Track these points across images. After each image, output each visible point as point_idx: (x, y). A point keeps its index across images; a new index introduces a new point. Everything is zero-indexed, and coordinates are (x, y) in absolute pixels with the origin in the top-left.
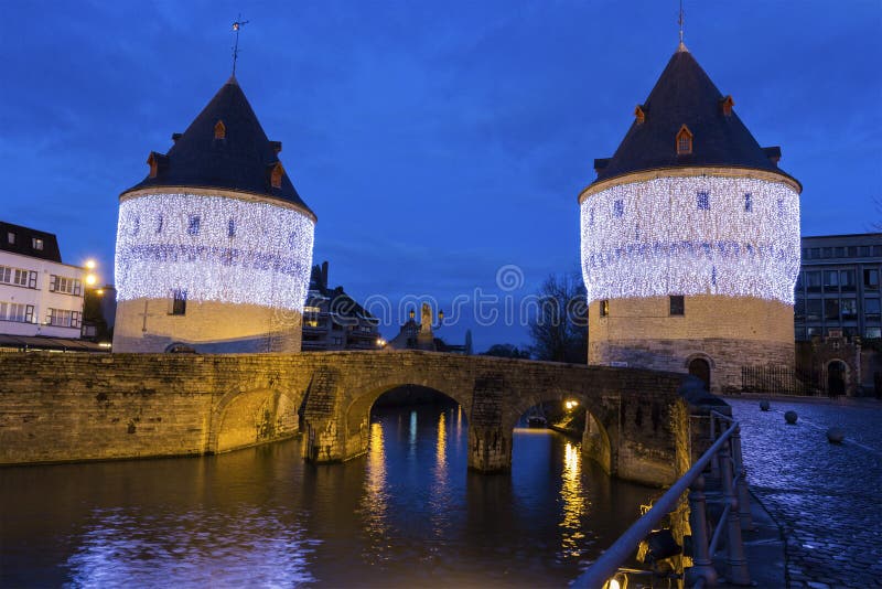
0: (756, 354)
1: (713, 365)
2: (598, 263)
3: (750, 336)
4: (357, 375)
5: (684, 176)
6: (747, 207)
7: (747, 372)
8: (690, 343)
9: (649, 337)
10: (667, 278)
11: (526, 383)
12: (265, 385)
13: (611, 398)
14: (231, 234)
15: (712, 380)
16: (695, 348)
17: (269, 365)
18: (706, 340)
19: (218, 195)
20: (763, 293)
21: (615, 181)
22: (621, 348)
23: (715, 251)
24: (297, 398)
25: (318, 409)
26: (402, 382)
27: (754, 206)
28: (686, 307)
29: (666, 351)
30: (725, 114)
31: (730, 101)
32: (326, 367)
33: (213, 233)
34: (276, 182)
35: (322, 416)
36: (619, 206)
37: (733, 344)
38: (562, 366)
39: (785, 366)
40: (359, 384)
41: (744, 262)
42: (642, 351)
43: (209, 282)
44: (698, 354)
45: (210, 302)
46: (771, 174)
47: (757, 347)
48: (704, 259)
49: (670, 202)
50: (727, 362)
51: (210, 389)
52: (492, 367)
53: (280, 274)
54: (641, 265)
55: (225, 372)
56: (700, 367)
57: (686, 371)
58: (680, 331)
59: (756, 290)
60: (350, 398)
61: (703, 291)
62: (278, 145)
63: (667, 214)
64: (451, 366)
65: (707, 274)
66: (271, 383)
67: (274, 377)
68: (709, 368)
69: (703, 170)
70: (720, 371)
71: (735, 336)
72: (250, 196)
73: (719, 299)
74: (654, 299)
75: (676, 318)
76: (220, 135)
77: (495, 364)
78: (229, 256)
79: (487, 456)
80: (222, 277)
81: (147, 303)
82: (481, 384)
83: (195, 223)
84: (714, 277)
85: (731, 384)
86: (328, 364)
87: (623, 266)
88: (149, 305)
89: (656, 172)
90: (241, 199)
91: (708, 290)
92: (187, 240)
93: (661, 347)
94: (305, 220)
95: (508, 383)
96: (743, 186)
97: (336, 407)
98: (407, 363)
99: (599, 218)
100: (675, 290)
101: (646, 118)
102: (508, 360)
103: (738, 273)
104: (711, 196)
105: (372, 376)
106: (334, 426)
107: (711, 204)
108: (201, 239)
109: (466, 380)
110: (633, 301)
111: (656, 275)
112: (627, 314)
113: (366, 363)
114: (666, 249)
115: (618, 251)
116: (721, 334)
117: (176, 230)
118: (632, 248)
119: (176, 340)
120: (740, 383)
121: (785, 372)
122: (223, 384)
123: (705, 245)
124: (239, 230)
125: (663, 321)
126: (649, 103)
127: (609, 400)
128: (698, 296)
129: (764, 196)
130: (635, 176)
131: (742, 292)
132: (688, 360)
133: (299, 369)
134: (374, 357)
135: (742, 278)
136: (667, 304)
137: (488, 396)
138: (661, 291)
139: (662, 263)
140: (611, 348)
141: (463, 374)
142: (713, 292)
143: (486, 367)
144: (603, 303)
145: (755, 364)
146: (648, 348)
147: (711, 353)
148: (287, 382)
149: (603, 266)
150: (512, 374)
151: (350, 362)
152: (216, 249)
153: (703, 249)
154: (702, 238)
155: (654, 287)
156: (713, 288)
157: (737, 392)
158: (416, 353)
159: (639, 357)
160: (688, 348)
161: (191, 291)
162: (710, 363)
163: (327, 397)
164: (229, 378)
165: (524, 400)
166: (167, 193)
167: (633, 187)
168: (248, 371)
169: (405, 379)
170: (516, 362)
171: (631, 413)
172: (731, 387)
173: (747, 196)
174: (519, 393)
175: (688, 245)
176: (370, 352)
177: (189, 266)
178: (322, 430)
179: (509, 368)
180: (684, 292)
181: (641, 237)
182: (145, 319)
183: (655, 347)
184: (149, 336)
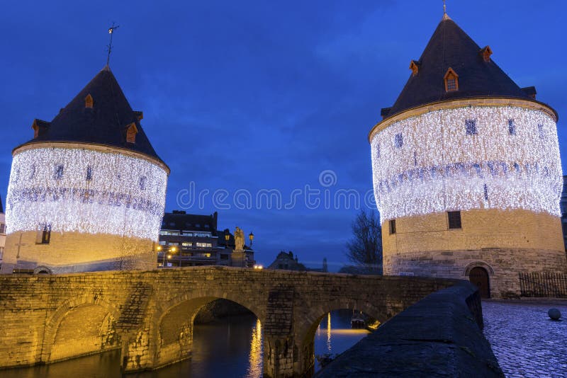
0: (532, 261)
1: (492, 272)
2: (385, 189)
3: (524, 245)
4: (167, 289)
5: (453, 108)
6: (511, 131)
7: (524, 278)
8: (469, 253)
9: (431, 250)
10: (444, 196)
11: (315, 293)
12: (90, 301)
14: (89, 177)
15: (492, 285)
16: (473, 257)
17: (94, 283)
18: (483, 250)
19: (78, 148)
20: (532, 206)
21: (395, 119)
22: (407, 260)
23: (485, 170)
24: (116, 312)
25: (127, 322)
27: (517, 129)
28: (463, 221)
29: (447, 262)
30: (485, 60)
31: (488, 50)
32: (141, 283)
33: (74, 176)
34: (131, 138)
35: (131, 328)
36: (399, 139)
37: (509, 253)
38: (348, 277)
39: (559, 272)
40: (168, 298)
41: (513, 179)
42: (425, 262)
43: (69, 217)
44: (477, 263)
45: (70, 233)
46: (530, 102)
47: (532, 254)
48: (476, 178)
49: (442, 131)
50: (504, 269)
51: (44, 305)
52: (285, 279)
53: (131, 209)
54: (420, 188)
55: (58, 289)
56: (479, 275)
57: (468, 278)
58: (459, 243)
59: (525, 204)
60: (160, 310)
61: (478, 207)
62: (140, 114)
63: (440, 141)
64: (248, 279)
65: (479, 190)
66: (95, 298)
67: (98, 293)
68: (488, 275)
69: (469, 101)
70: (499, 278)
71: (510, 245)
72: (105, 148)
73: (493, 212)
74: (433, 216)
75: (455, 231)
76: (90, 105)
77: (286, 277)
78: (87, 195)
79: (278, 364)
80: (80, 212)
81: (21, 235)
82: (274, 296)
83: (60, 169)
84: (486, 194)
85: (510, 289)
86: (143, 281)
87: (406, 188)
88: (23, 237)
89: (428, 107)
90: (98, 151)
91: (482, 205)
92: (53, 184)
93: (442, 258)
94: (155, 168)
95: (298, 294)
96: (505, 113)
97: (146, 319)
98: (209, 278)
99: (384, 151)
100: (452, 206)
101: (419, 70)
102: (298, 272)
103: (508, 188)
104: (477, 124)
105: (179, 291)
106: (144, 337)
107: (478, 130)
108: (64, 182)
109: (260, 292)
110: (416, 219)
111: (434, 195)
112: (412, 230)
113: (174, 278)
114: (441, 171)
115: (401, 176)
116: (497, 244)
117: (45, 176)
118: (412, 172)
119: (41, 265)
120: (519, 289)
122: (56, 300)
123: (476, 165)
124: (95, 174)
125: (443, 234)
126: (421, 60)
128: (473, 211)
129: (526, 121)
130: (411, 112)
131: (513, 205)
132: (468, 269)
133: (119, 286)
134: (181, 273)
135: (511, 193)
136: (445, 220)
137: (279, 306)
138: (440, 207)
139: (438, 183)
140: (400, 260)
141: (258, 287)
142: (486, 207)
143: (279, 279)
144: (392, 223)
145: (531, 270)
146: (431, 259)
147: (489, 261)
148: (109, 297)
149: (389, 190)
150: (301, 285)
151: (161, 278)
152: (75, 191)
153: (474, 169)
154: (472, 160)
155: (433, 205)
156: (486, 203)
157: (517, 297)
158: (217, 268)
159: (424, 267)
160: (467, 257)
161: (55, 224)
162: (489, 271)
163: (137, 310)
164: (61, 295)
165: (313, 310)
167: (410, 122)
168: (78, 289)
169: (207, 292)
170: (306, 275)
172: (510, 293)
173: (510, 122)
174: (309, 303)
175: (460, 166)
177: (54, 204)
178: (131, 341)
179: (299, 279)
180: (460, 207)
181: (419, 162)
182: (19, 248)
183: (437, 258)
184: (21, 262)
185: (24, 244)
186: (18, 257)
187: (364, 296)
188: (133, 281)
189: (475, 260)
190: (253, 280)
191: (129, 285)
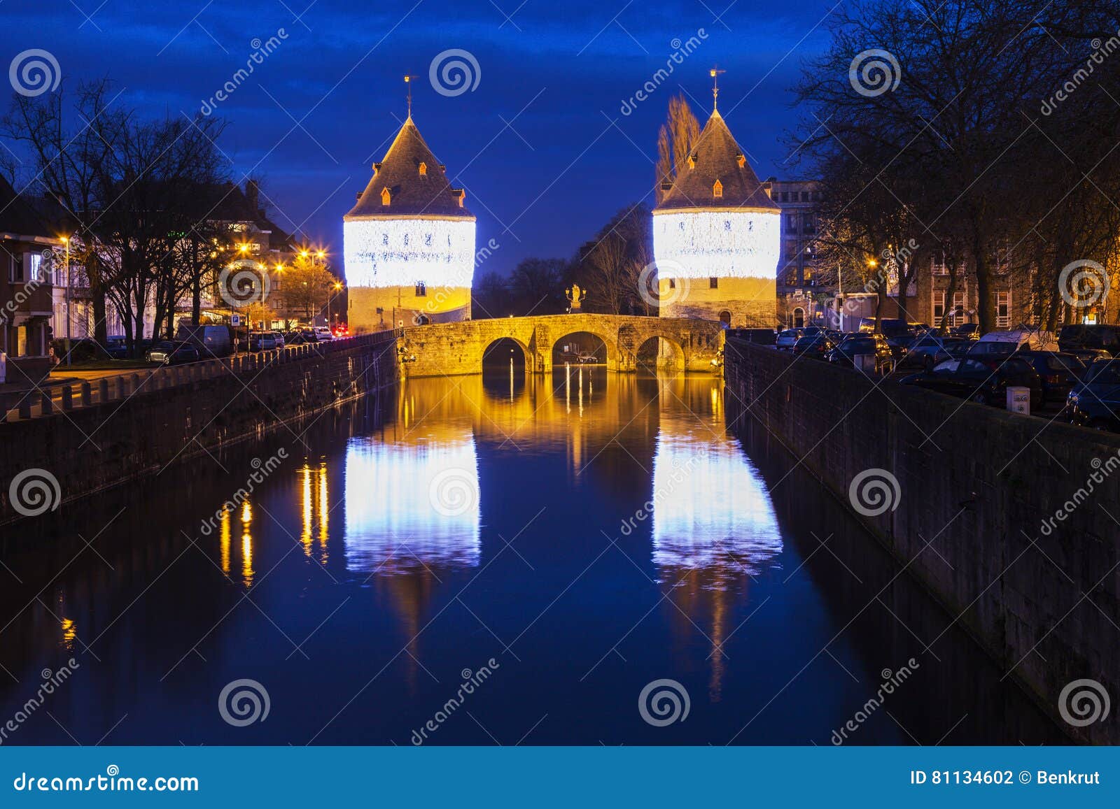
0: (754, 308)
1: (732, 314)
3: (751, 298)
4: (558, 328)
5: (718, 212)
6: (750, 229)
7: (749, 317)
8: (721, 303)
9: (699, 300)
10: (708, 268)
11: (644, 328)
13: (685, 333)
14: (449, 244)
16: (723, 306)
17: (509, 325)
18: (729, 301)
19: (441, 220)
21: (680, 210)
22: (683, 306)
23: (733, 253)
25: (543, 346)
26: (581, 330)
27: (754, 227)
28: (718, 284)
29: (708, 308)
32: (541, 325)
33: (439, 245)
35: (545, 349)
36: (682, 225)
37: (743, 303)
39: (769, 313)
40: (559, 332)
41: (748, 258)
42: (695, 308)
45: (440, 288)
46: (763, 209)
47: (755, 304)
48: (728, 257)
49: (711, 226)
50: (739, 312)
54: (694, 260)
55: (485, 329)
57: (718, 319)
58: (715, 298)
59: (754, 273)
61: (727, 275)
63: (709, 233)
64: (606, 321)
65: (729, 265)
66: (511, 334)
67: (513, 331)
69: (728, 209)
70: (735, 317)
71: (744, 298)
73: (735, 279)
74: (701, 280)
75: (714, 290)
78: (449, 258)
79: (628, 364)
81: (399, 289)
82: (622, 330)
83: (429, 238)
84: (733, 267)
85: (741, 324)
86: (542, 323)
88: (401, 290)
89: (703, 209)
91: (730, 275)
92: (426, 250)
93: (706, 306)
95: (635, 328)
96: (748, 217)
98: (583, 320)
99: (670, 230)
100: (714, 276)
101: (695, 165)
104: (732, 224)
107: (732, 228)
108: (433, 248)
109: (614, 328)
111: (703, 266)
113: (562, 321)
114: (708, 252)
115: (682, 252)
116: (736, 298)
117: (418, 245)
118: (689, 251)
120: (746, 324)
121: (769, 317)
123: (728, 250)
124: (453, 241)
125: (706, 291)
127: (684, 335)
128: (725, 278)
129: (759, 221)
130: (691, 209)
131: (747, 275)
132: (720, 312)
133: (526, 326)
135: (747, 267)
136: (708, 282)
137: (627, 335)
138: (705, 275)
139: (706, 259)
140: (676, 306)
141: (612, 325)
142: (732, 276)
143: (624, 321)
145: (753, 313)
146: (698, 306)
147: (731, 308)
148: (520, 333)
151: (554, 321)
152: (441, 254)
153: (727, 252)
154: (727, 247)
155: (702, 273)
156: (732, 273)
159: (694, 311)
160: (719, 306)
161: (427, 281)
163: (546, 340)
164: (487, 333)
166: (410, 219)
167: (690, 216)
171: (695, 340)
173: (750, 222)
175: (720, 250)
176: (564, 315)
177: (427, 265)
179: (635, 321)
180: (718, 276)
181: (695, 245)
182: (399, 299)
183: (702, 306)
184: (404, 310)
185: (404, 297)
186: (399, 306)
187: (670, 329)
188: (536, 323)
189: (724, 308)
190: (609, 322)
191: (533, 326)
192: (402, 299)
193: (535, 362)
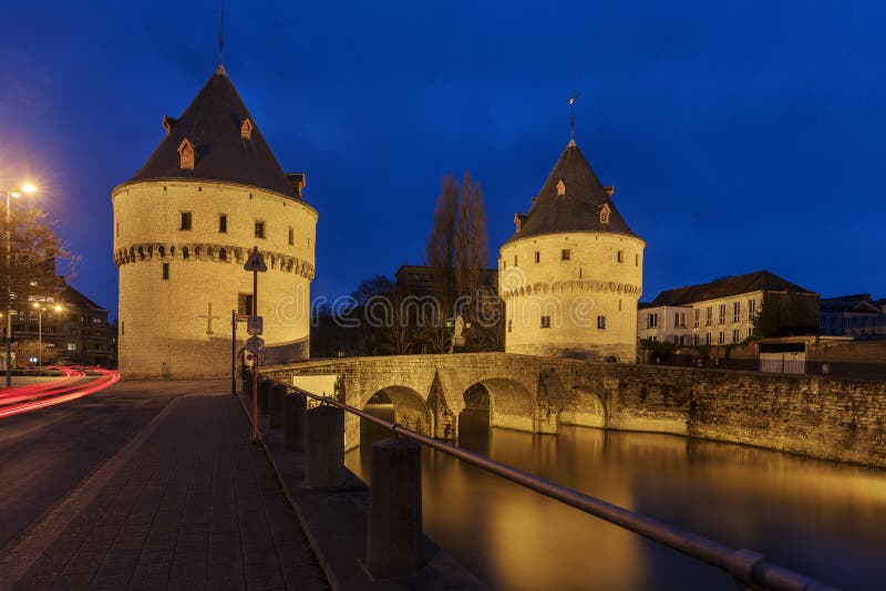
0: (633, 353)
4: (467, 373)
8: (608, 346)
11: (567, 374)
16: (611, 349)
18: (615, 344)
28: (607, 324)
29: (595, 352)
37: (626, 347)
58: (603, 339)
64: (526, 364)
66: (404, 381)
71: (627, 342)
72: (302, 207)
75: (602, 331)
76: (246, 134)
89: (596, 234)
104: (624, 254)
105: (476, 373)
107: (623, 259)
109: (533, 374)
112: (568, 327)
113: (472, 362)
115: (563, 285)
116: (622, 341)
125: (594, 332)
127: (607, 383)
133: (424, 369)
140: (553, 348)
141: (532, 369)
145: (632, 359)
146: (583, 350)
147: (618, 353)
152: (280, 256)
160: (607, 349)
162: (617, 359)
174: (563, 381)
182: (209, 321)
183: (587, 348)
184: (218, 339)
185: (218, 318)
186: (209, 332)
189: (610, 352)
191: (434, 370)
192: (214, 321)
193: (436, 423)
